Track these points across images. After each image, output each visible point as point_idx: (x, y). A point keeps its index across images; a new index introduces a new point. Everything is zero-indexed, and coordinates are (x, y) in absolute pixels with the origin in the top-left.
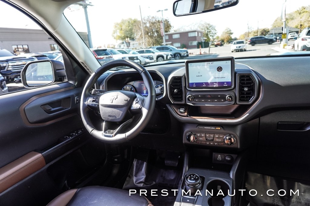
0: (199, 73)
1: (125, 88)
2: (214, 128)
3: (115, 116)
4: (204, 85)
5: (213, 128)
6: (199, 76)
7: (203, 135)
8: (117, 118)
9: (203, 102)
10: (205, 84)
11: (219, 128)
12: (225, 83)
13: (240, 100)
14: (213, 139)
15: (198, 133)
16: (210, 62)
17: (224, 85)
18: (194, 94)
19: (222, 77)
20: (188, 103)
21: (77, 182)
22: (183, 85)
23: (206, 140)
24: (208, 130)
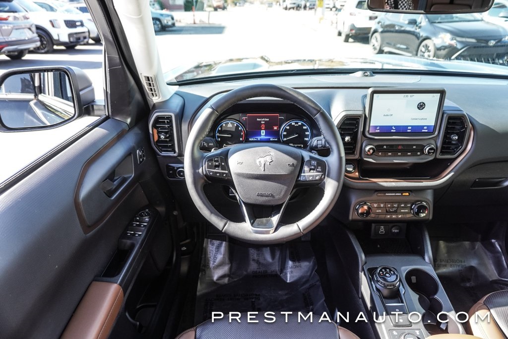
0: (389, 110)
1: (224, 125)
2: (400, 194)
3: (272, 195)
4: (394, 130)
5: (398, 194)
6: (387, 115)
7: (382, 205)
8: (277, 197)
9: (390, 156)
10: (394, 128)
11: (407, 194)
12: (425, 128)
13: (442, 153)
14: (397, 210)
15: (376, 203)
16: (409, 95)
17: (423, 131)
18: (376, 144)
19: (422, 119)
20: (365, 159)
21: (138, 307)
22: (361, 129)
23: (387, 212)
24: (391, 198)
